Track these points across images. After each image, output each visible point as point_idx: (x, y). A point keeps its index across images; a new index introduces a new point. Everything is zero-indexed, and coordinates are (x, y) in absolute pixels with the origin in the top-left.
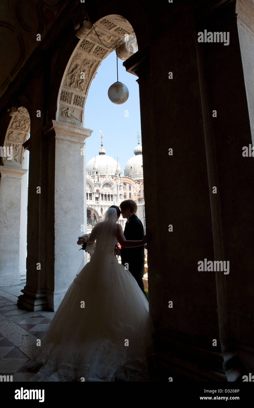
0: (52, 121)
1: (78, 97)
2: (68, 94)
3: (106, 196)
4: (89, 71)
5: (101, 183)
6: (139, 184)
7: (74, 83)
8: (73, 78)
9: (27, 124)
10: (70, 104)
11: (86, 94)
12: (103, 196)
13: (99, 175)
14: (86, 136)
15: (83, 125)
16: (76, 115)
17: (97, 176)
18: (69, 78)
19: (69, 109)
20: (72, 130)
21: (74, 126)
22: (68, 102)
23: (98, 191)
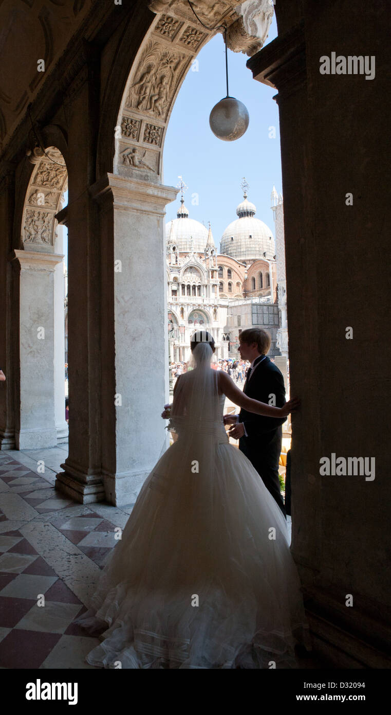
0: (107, 176)
1: (153, 128)
2: (133, 123)
3: (190, 288)
4: (173, 77)
5: (182, 265)
6: (245, 267)
7: (144, 102)
8: (143, 92)
9: (60, 175)
10: (138, 141)
11: (166, 120)
12: (184, 288)
13: (178, 253)
14: (168, 200)
15: (161, 180)
16: (149, 161)
17: (174, 255)
18: (136, 92)
19: (137, 151)
20: (142, 189)
21: (146, 182)
22: (134, 138)
23: (175, 279)
